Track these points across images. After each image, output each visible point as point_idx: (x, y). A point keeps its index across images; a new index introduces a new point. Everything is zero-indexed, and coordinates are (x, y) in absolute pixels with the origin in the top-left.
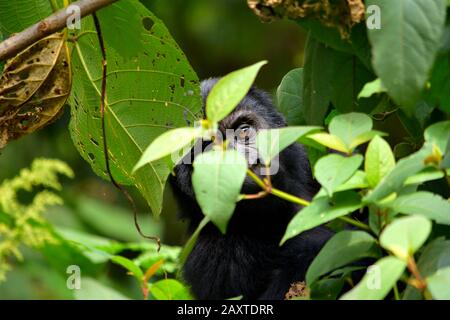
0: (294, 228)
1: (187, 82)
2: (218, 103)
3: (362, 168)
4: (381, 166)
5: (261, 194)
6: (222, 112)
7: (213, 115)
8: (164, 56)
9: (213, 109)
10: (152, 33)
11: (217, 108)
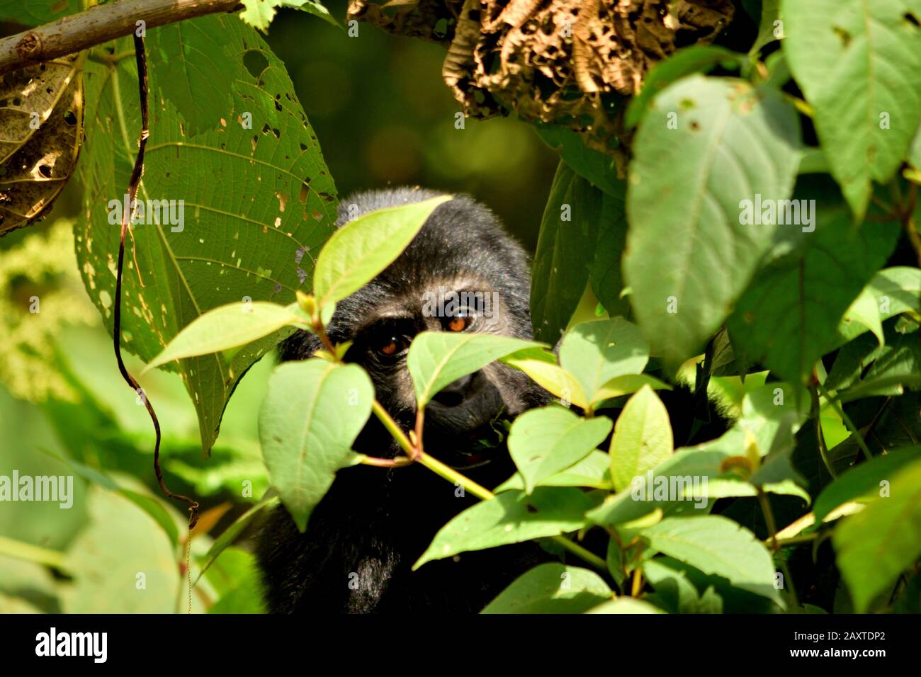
0: (449, 540)
1: (314, 192)
2: (341, 266)
3: (605, 446)
4: (643, 450)
5: (398, 460)
6: (345, 286)
7: (326, 289)
8: (277, 132)
9: (328, 276)
10: (261, 83)
11: (336, 274)
